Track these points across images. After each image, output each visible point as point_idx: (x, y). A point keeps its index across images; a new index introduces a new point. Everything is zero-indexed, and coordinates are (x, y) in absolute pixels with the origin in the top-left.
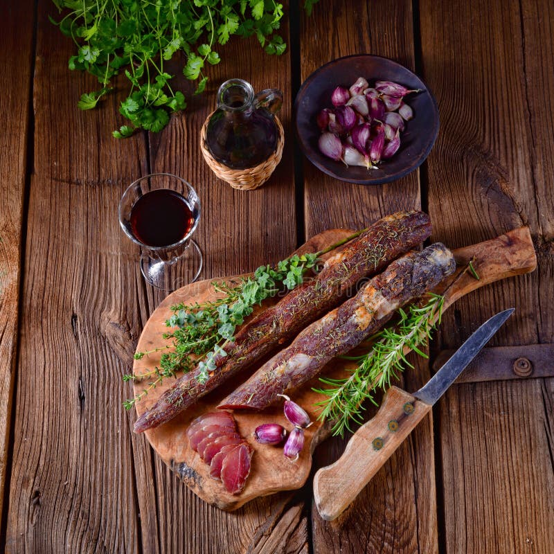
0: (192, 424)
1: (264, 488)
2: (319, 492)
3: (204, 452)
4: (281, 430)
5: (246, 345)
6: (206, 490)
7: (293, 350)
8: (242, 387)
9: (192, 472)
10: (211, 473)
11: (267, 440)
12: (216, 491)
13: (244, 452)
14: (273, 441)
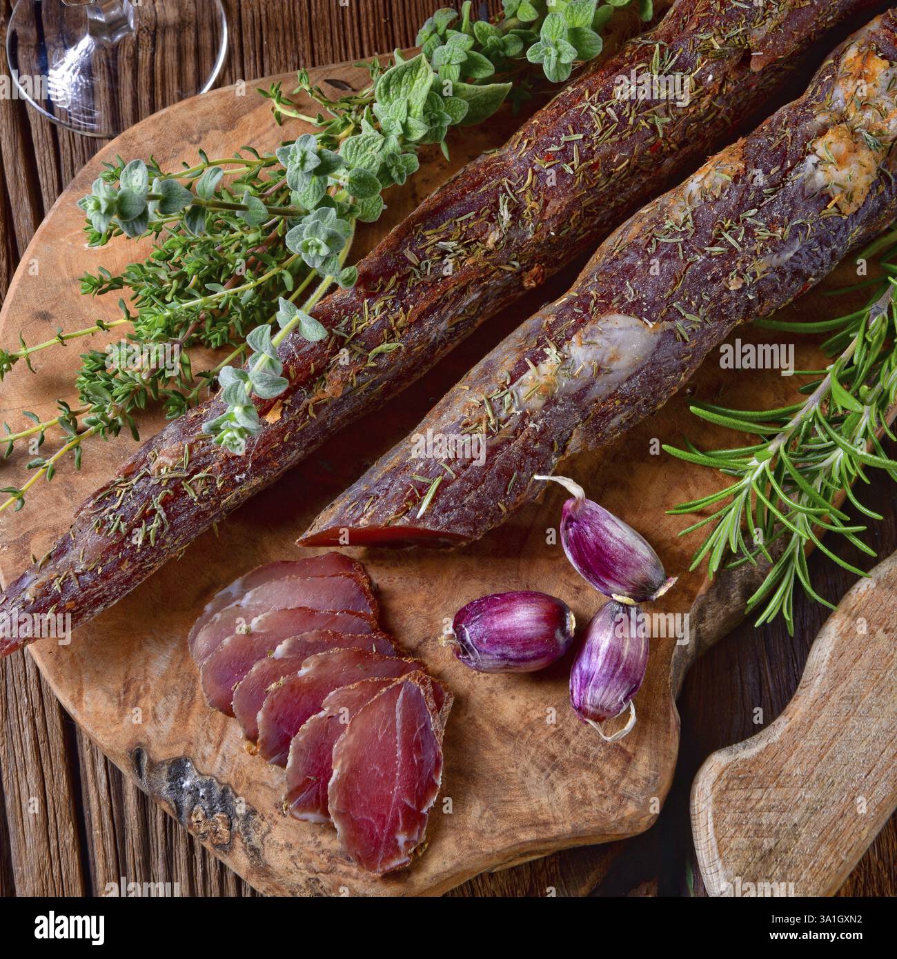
0: (208, 608)
1: (500, 844)
2: (721, 848)
3: (260, 716)
4: (555, 613)
5: (400, 295)
6: (277, 860)
7: (583, 301)
8: (392, 459)
9: (217, 792)
10: (291, 796)
11: (504, 657)
12: (315, 865)
13: (414, 706)
14: (524, 660)
